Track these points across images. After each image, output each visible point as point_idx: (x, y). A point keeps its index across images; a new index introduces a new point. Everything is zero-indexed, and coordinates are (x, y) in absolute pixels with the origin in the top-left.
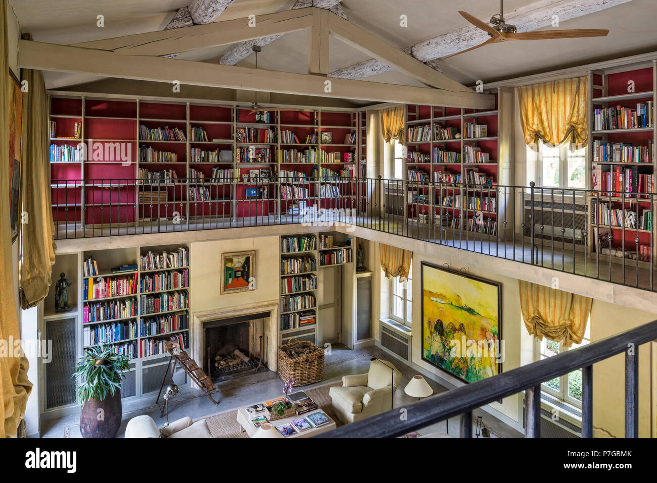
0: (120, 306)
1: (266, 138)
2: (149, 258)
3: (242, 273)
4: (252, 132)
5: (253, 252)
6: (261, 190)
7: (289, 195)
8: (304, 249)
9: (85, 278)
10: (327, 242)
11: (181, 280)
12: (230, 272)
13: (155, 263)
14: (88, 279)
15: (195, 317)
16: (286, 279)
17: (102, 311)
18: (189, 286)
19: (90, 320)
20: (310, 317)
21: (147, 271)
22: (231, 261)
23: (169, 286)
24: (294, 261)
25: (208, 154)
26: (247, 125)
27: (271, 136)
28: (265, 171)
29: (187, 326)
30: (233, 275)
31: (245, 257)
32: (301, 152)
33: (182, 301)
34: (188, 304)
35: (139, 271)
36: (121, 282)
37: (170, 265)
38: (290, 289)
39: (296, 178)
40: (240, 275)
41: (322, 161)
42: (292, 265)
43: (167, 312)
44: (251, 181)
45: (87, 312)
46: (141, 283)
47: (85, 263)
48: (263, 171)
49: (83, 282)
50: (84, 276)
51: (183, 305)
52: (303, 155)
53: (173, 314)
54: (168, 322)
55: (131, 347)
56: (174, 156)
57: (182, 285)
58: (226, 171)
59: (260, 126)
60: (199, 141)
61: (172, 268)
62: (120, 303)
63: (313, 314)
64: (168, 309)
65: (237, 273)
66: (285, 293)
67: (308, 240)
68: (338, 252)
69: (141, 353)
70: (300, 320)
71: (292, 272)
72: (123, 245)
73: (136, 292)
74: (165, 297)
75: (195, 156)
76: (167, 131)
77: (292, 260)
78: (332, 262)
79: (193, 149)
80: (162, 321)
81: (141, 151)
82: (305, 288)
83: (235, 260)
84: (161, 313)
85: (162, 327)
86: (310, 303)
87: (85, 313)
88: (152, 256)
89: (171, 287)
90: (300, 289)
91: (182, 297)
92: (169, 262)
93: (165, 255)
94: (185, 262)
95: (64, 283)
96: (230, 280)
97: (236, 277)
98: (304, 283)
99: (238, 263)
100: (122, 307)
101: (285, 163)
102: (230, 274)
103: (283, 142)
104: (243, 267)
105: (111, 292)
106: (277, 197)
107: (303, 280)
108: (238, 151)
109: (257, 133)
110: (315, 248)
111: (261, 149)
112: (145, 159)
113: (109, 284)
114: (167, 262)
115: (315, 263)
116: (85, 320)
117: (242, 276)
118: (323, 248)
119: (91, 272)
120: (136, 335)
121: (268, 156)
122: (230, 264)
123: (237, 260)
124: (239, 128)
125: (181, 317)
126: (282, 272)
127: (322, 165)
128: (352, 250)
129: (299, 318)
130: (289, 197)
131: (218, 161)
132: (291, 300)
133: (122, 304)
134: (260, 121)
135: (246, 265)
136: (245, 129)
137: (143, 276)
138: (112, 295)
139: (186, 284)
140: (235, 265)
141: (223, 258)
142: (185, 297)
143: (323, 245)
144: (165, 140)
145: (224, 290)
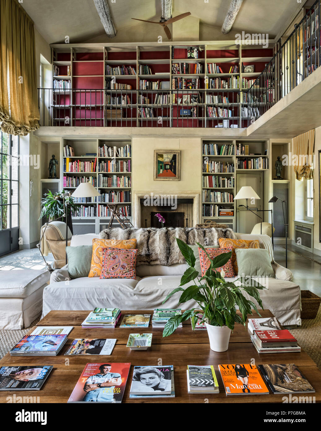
0: (86, 179)
1: (195, 71)
2: (104, 149)
3: (171, 166)
4: (185, 66)
5: (179, 152)
6: (192, 110)
7: (214, 114)
8: (223, 154)
9: (64, 157)
10: (243, 149)
11: (126, 167)
12: (161, 165)
13: (108, 153)
14: (66, 158)
15: (135, 194)
16: (207, 177)
17: (74, 181)
18: (131, 171)
19: (67, 186)
20: (229, 210)
21: (103, 157)
22: (161, 156)
23: (117, 170)
24: (214, 162)
25: (152, 84)
26: (180, 61)
27: (199, 69)
28: (195, 96)
29: (130, 200)
30: (163, 167)
31: (172, 155)
32: (224, 80)
33: (127, 181)
34: (131, 184)
35: (97, 157)
36: (86, 163)
37: (118, 155)
38: (211, 185)
39: (220, 101)
40: (169, 168)
41: (243, 87)
42: (213, 166)
43: (116, 188)
44: (184, 103)
45: (66, 180)
46: (99, 165)
47: (64, 148)
48: (194, 96)
49: (63, 160)
50: (64, 156)
51: (127, 185)
52: (226, 82)
53: (120, 190)
54: (116, 195)
55: (92, 208)
56: (129, 87)
57: (126, 170)
58: (164, 96)
59: (191, 61)
60: (146, 74)
61: (120, 157)
62: (86, 177)
63: (231, 208)
64: (117, 186)
65: (166, 166)
66: (207, 187)
67: (226, 147)
68: (255, 159)
69: (99, 213)
70: (219, 212)
71: (213, 172)
72: (82, 133)
73: (95, 171)
74: (115, 177)
75: (142, 85)
76: (123, 69)
77: (213, 162)
78: (250, 167)
79: (141, 81)
80: (113, 194)
81: (107, 83)
82: (224, 186)
83: (165, 156)
84: (112, 188)
85: (113, 198)
86: (229, 199)
87: (64, 180)
88: (106, 147)
89: (118, 171)
90: (219, 186)
91: (127, 179)
92: (117, 153)
93: (115, 148)
94: (128, 153)
95: (54, 161)
96: (161, 171)
97: (165, 169)
98: (224, 181)
99: (167, 158)
100: (87, 180)
101: (211, 89)
102: (161, 166)
103: (209, 72)
104: (171, 162)
105: (80, 169)
106: (204, 116)
107: (223, 179)
108: (173, 81)
109: (188, 67)
110: (233, 154)
111: (192, 79)
112: (109, 88)
113: (79, 164)
114: (116, 153)
115: (234, 166)
116: (64, 185)
117: (171, 168)
118: (240, 155)
119: (68, 154)
120: (96, 201)
121: (197, 84)
122: (161, 158)
123: (166, 156)
124: (174, 64)
125: (126, 193)
126: (204, 169)
127: (243, 91)
128: (268, 159)
129: (219, 209)
130: (214, 116)
131: (159, 88)
132: (212, 194)
133: (86, 178)
134: (191, 57)
135: (173, 161)
136: (178, 64)
137: (100, 160)
138: (81, 171)
139: (129, 170)
140: (165, 160)
141: (155, 154)
142: (129, 179)
143: (240, 152)
144: (122, 75)
145: (156, 177)
